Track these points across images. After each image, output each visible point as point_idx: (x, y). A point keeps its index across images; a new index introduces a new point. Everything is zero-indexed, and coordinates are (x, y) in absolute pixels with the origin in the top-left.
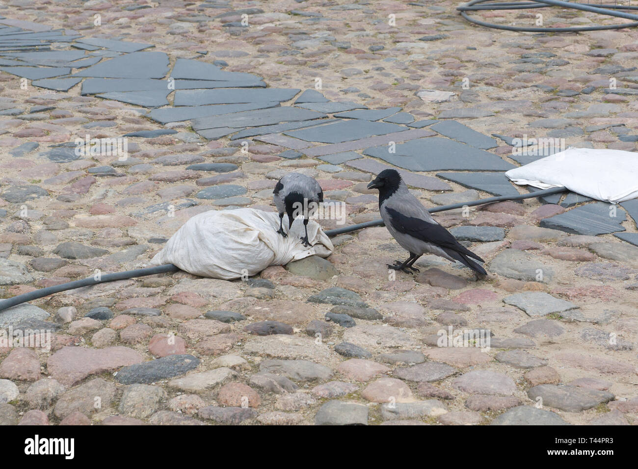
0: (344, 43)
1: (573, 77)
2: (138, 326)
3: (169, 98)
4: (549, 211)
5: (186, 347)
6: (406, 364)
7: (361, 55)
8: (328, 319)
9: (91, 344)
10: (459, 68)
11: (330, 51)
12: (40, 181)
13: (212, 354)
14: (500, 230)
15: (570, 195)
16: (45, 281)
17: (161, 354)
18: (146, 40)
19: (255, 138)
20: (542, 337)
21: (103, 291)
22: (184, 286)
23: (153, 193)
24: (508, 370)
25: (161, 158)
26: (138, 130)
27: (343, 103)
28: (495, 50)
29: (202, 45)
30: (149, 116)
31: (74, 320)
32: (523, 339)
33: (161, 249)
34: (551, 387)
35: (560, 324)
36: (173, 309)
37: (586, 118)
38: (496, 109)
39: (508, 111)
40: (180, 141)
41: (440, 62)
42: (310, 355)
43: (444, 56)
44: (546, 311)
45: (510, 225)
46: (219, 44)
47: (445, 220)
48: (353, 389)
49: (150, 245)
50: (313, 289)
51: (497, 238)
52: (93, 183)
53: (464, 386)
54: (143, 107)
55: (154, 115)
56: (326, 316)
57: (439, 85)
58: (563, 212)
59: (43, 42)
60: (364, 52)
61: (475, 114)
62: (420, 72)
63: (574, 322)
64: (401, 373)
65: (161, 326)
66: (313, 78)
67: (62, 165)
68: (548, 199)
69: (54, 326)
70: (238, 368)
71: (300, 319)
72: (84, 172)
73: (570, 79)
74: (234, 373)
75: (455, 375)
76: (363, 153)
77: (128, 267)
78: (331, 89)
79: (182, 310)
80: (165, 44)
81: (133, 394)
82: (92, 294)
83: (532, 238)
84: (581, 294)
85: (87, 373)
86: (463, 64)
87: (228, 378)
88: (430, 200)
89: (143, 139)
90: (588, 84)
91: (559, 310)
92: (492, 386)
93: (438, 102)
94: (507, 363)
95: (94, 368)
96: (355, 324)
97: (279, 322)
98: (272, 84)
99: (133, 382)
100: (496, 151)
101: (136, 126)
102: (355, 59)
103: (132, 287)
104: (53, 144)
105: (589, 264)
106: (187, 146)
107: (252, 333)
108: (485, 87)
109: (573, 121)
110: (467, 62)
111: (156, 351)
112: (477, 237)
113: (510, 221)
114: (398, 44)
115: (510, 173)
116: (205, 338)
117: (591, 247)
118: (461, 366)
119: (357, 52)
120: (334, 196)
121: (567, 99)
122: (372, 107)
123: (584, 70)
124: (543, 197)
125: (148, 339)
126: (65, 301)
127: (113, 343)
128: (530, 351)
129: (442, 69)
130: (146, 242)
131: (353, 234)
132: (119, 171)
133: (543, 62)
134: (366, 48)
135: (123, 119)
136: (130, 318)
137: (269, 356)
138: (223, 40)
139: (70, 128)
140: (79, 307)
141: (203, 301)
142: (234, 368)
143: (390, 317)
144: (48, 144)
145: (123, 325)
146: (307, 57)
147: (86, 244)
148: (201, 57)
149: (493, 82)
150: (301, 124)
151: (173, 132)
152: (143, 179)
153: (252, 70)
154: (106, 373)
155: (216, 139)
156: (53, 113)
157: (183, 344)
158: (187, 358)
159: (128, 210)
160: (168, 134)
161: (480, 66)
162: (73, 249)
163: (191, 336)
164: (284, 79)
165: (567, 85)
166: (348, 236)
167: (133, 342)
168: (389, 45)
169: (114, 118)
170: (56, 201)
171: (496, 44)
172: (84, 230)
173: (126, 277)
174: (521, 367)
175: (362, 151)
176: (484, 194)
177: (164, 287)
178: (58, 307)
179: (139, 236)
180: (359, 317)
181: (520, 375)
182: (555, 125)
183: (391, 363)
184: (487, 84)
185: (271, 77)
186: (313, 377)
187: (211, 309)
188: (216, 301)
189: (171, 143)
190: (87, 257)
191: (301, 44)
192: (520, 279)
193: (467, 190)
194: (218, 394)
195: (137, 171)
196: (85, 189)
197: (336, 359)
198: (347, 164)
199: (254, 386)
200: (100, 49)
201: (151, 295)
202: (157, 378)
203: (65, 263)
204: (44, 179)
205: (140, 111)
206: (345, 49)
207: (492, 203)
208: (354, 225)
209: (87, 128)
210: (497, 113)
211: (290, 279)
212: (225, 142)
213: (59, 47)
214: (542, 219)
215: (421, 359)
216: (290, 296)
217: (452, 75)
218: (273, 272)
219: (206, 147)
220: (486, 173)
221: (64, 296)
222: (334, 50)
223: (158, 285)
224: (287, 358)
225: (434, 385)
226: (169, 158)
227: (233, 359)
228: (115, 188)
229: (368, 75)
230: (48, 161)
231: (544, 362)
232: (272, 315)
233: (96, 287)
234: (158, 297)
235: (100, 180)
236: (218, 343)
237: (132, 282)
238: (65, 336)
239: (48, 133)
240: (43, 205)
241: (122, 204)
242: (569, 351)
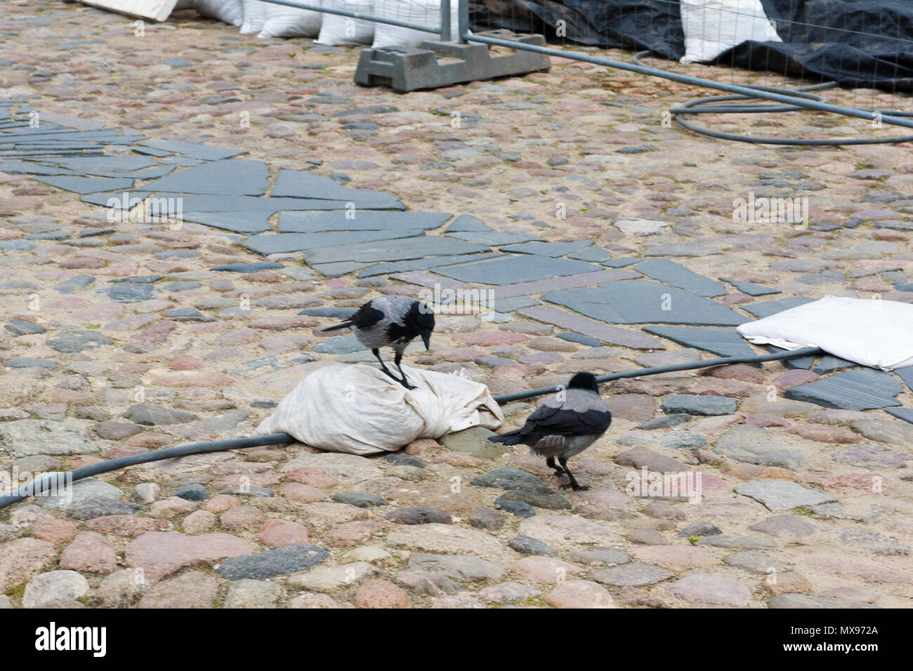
0: (512, 154)
1: (832, 206)
2: (244, 509)
3: (271, 221)
4: (799, 378)
5: (310, 536)
6: (605, 565)
7: (536, 170)
8: (499, 506)
9: (182, 531)
10: (672, 190)
11: (493, 164)
12: (98, 326)
13: (344, 545)
14: (730, 401)
15: (826, 359)
16: (115, 451)
17: (277, 544)
18: (236, 144)
19: (392, 276)
20: (786, 536)
21: (195, 465)
22: (301, 460)
23: (255, 345)
24: (741, 575)
25: (263, 299)
26: (230, 262)
27: (511, 233)
28: (724, 167)
29: (314, 153)
30: (245, 244)
31: (157, 499)
32: (762, 539)
33: (269, 415)
34: (800, 597)
35: (810, 521)
36: (289, 489)
37: (848, 259)
38: (725, 246)
39: (741, 248)
40: (289, 277)
41: (647, 182)
42: (476, 550)
43: (652, 175)
44: (792, 505)
45: (744, 395)
46: (338, 152)
47: (654, 387)
48: (534, 593)
49: (253, 409)
50: (476, 470)
51: (725, 410)
52: (172, 329)
53: (682, 592)
54: (237, 232)
55: (251, 242)
56: (495, 503)
57: (644, 213)
58: (817, 380)
59: (93, 145)
60: (540, 167)
61: (695, 251)
62: (618, 195)
63: (830, 518)
64: (598, 575)
65: (275, 510)
66: (469, 200)
67: (127, 305)
68: (795, 363)
69: (131, 507)
70: (379, 563)
71: (461, 505)
72: (158, 316)
73: (828, 208)
74: (375, 568)
75: (670, 579)
76: (541, 299)
77: (225, 437)
78: (494, 215)
79: (302, 491)
80: (263, 150)
81: (241, 591)
82: (180, 469)
83: (774, 412)
84: (840, 484)
85: (179, 564)
86: (678, 184)
87: (367, 576)
88: (634, 361)
89: (237, 275)
90: (852, 215)
91: (809, 503)
92: (720, 594)
93: (644, 235)
94: (740, 566)
95: (188, 558)
96: (534, 514)
97: (434, 509)
98: (415, 207)
99: (241, 577)
100: (724, 300)
101: (228, 257)
102: (528, 176)
103: (233, 461)
104: (115, 278)
105: (852, 447)
106: (298, 285)
107: (396, 522)
108: (709, 216)
109: (831, 263)
110: (683, 182)
111: (269, 540)
112: (700, 409)
113: (744, 389)
114: (587, 157)
115: (743, 329)
116: (334, 525)
117: (855, 425)
118: (678, 569)
119: (530, 166)
120: (503, 353)
121: (824, 234)
122: (552, 240)
123: (845, 197)
124: (788, 361)
125: (258, 525)
126: (143, 476)
127: (211, 530)
128: (771, 554)
129: (649, 192)
130: (248, 407)
131: (529, 401)
132: (206, 315)
133: (790, 185)
134: (542, 162)
135: (209, 247)
136: (234, 499)
137: (420, 549)
138: (343, 147)
139: (136, 258)
140: (163, 484)
141: (330, 481)
142: (374, 563)
143: (581, 506)
144: (107, 279)
145: (223, 507)
146: (461, 171)
147: (166, 406)
148: (313, 168)
149: (720, 210)
150: (454, 259)
151: (277, 265)
152: (239, 325)
153: (385, 187)
154: (205, 566)
155: (338, 277)
156: (112, 238)
157: (305, 532)
158: (311, 549)
159: (221, 365)
160: (271, 268)
161: (701, 188)
162: (151, 413)
163: (315, 523)
164: (429, 200)
165: (823, 217)
166: (523, 404)
167: (237, 529)
168: (574, 157)
169: (196, 247)
170: (122, 351)
171: (724, 159)
172: (164, 389)
173: (224, 448)
174: (758, 573)
175: (539, 296)
176: (709, 354)
177: (276, 463)
178: (135, 484)
179: (238, 398)
180: (539, 506)
181: (756, 582)
182: (806, 267)
183: (584, 562)
184: (711, 212)
185: (411, 197)
186: (480, 576)
187: (339, 491)
188: (346, 481)
189: (276, 281)
190: (169, 423)
191: (452, 154)
192: (757, 464)
193: (684, 348)
194: (355, 595)
195: (232, 315)
196: (162, 337)
197: (510, 557)
198: (520, 312)
199: (402, 585)
200: (173, 154)
201: (260, 472)
202: (271, 574)
203: (142, 430)
204: (104, 323)
205: (231, 238)
206: (512, 162)
207: (718, 366)
208: (530, 390)
209: (160, 258)
210: (725, 250)
211: (445, 455)
212: (351, 281)
213: (115, 152)
214: (788, 387)
215: (624, 559)
216: (446, 477)
217: (664, 200)
218: (422, 446)
219: (325, 286)
220: (711, 328)
221: (143, 470)
222: (498, 163)
223: (268, 459)
224: (445, 553)
225: (642, 590)
226: (274, 299)
227: (374, 551)
228: (201, 336)
229: (546, 197)
230: (109, 301)
231: (789, 567)
232: (423, 499)
233: (184, 460)
234: (268, 475)
235: (181, 326)
236: (352, 531)
237: (233, 455)
238: (147, 519)
239: (106, 263)
240: (103, 357)
241: (213, 358)
242: (823, 555)
